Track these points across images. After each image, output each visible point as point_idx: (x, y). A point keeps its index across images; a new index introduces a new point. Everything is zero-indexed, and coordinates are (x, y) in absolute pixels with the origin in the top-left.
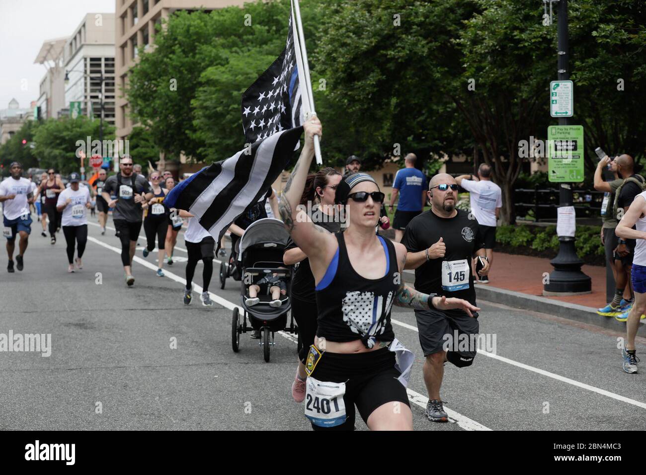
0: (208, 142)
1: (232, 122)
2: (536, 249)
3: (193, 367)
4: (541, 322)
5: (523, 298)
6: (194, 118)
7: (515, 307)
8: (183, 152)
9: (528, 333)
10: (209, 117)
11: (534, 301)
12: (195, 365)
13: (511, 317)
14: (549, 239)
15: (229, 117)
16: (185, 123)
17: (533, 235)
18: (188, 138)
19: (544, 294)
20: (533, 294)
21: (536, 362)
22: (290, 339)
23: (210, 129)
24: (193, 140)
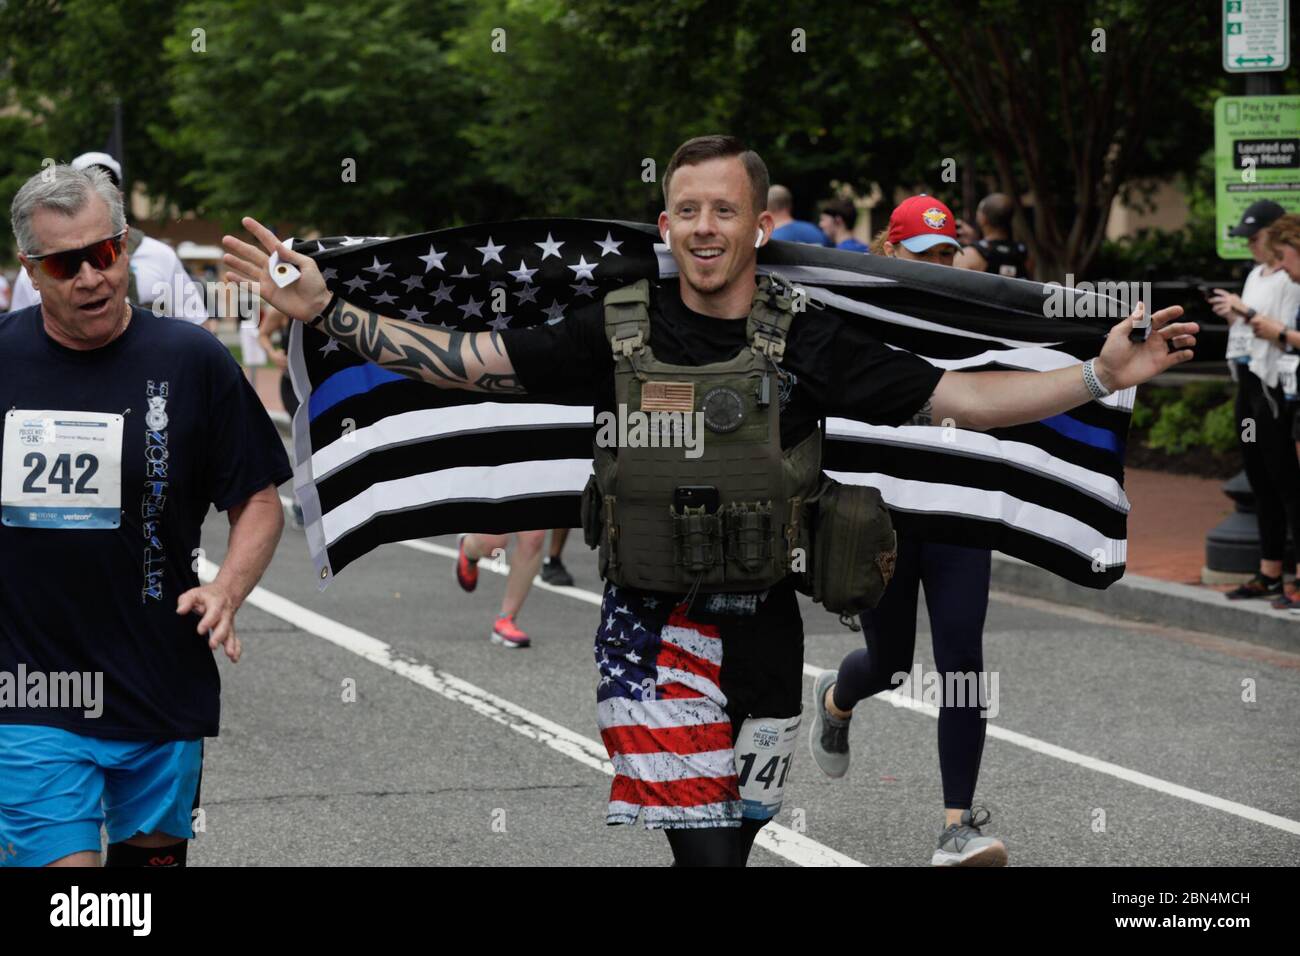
0: (211, 156)
1: (280, 100)
2: (1160, 450)
3: (227, 809)
4: (1208, 662)
5: (1146, 592)
6: (171, 90)
7: (1124, 617)
8: (141, 186)
9: (1179, 694)
10: (215, 88)
11: (1180, 599)
12: (232, 802)
13: (1119, 646)
14: (1196, 420)
15: (271, 86)
16: (145, 104)
17: (1148, 411)
18: (153, 146)
19: (1205, 580)
20: (1173, 578)
21: (1219, 780)
22: (497, 718)
23: (218, 122)
24: (170, 153)
